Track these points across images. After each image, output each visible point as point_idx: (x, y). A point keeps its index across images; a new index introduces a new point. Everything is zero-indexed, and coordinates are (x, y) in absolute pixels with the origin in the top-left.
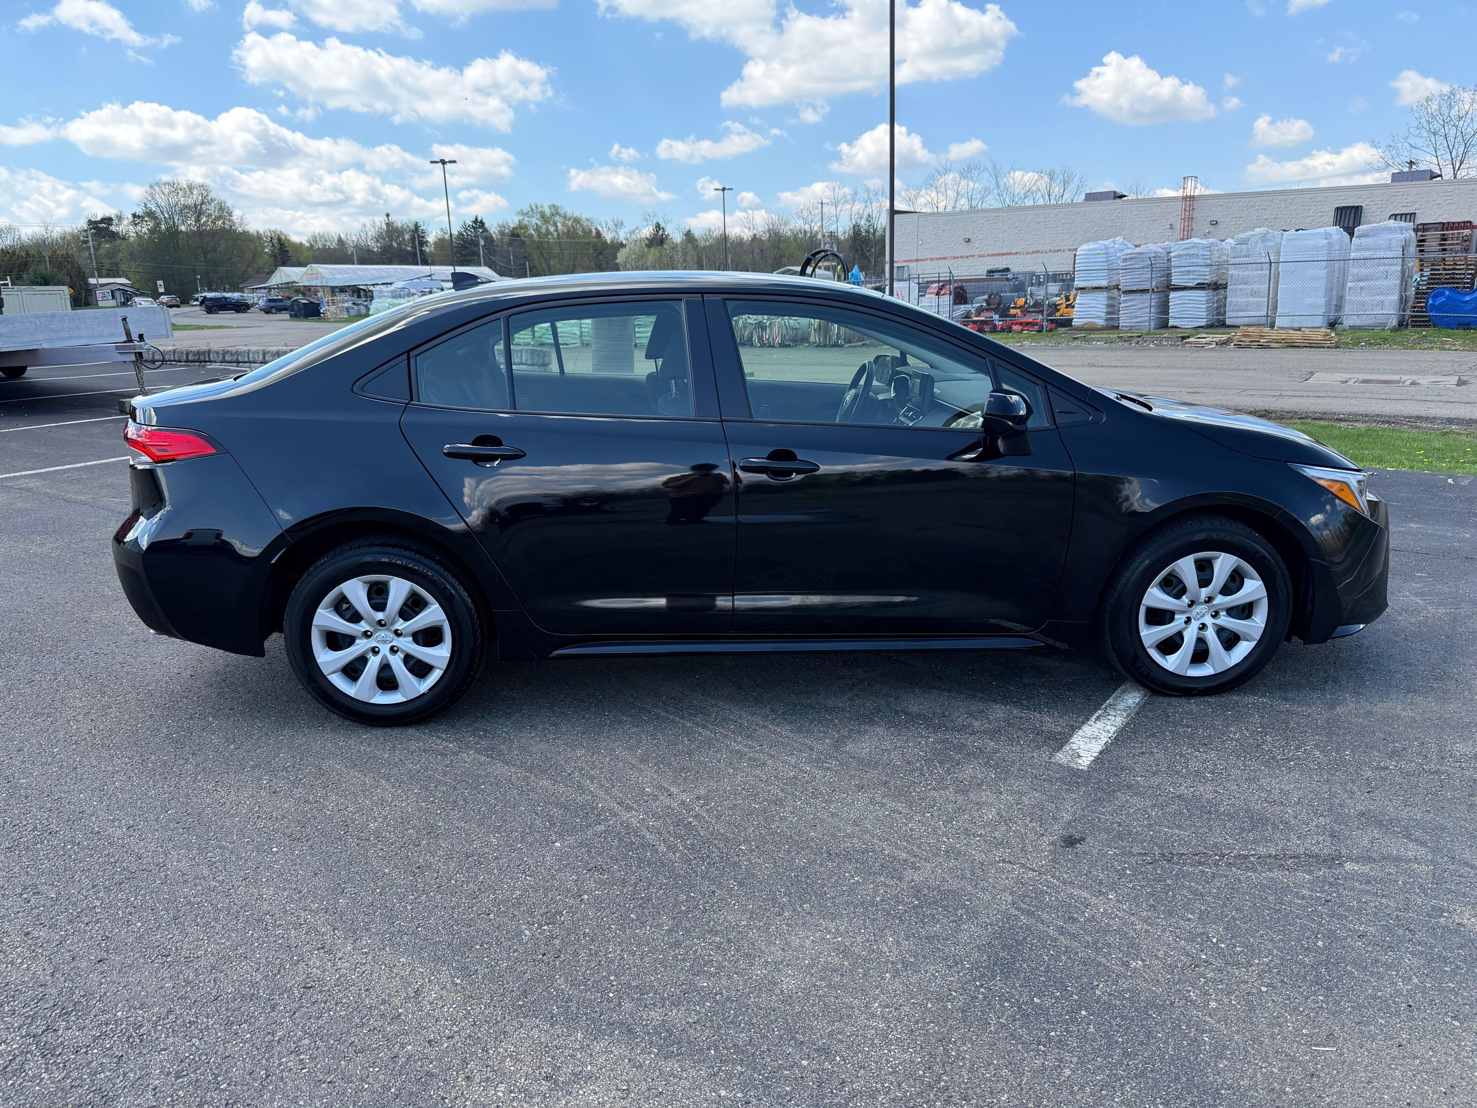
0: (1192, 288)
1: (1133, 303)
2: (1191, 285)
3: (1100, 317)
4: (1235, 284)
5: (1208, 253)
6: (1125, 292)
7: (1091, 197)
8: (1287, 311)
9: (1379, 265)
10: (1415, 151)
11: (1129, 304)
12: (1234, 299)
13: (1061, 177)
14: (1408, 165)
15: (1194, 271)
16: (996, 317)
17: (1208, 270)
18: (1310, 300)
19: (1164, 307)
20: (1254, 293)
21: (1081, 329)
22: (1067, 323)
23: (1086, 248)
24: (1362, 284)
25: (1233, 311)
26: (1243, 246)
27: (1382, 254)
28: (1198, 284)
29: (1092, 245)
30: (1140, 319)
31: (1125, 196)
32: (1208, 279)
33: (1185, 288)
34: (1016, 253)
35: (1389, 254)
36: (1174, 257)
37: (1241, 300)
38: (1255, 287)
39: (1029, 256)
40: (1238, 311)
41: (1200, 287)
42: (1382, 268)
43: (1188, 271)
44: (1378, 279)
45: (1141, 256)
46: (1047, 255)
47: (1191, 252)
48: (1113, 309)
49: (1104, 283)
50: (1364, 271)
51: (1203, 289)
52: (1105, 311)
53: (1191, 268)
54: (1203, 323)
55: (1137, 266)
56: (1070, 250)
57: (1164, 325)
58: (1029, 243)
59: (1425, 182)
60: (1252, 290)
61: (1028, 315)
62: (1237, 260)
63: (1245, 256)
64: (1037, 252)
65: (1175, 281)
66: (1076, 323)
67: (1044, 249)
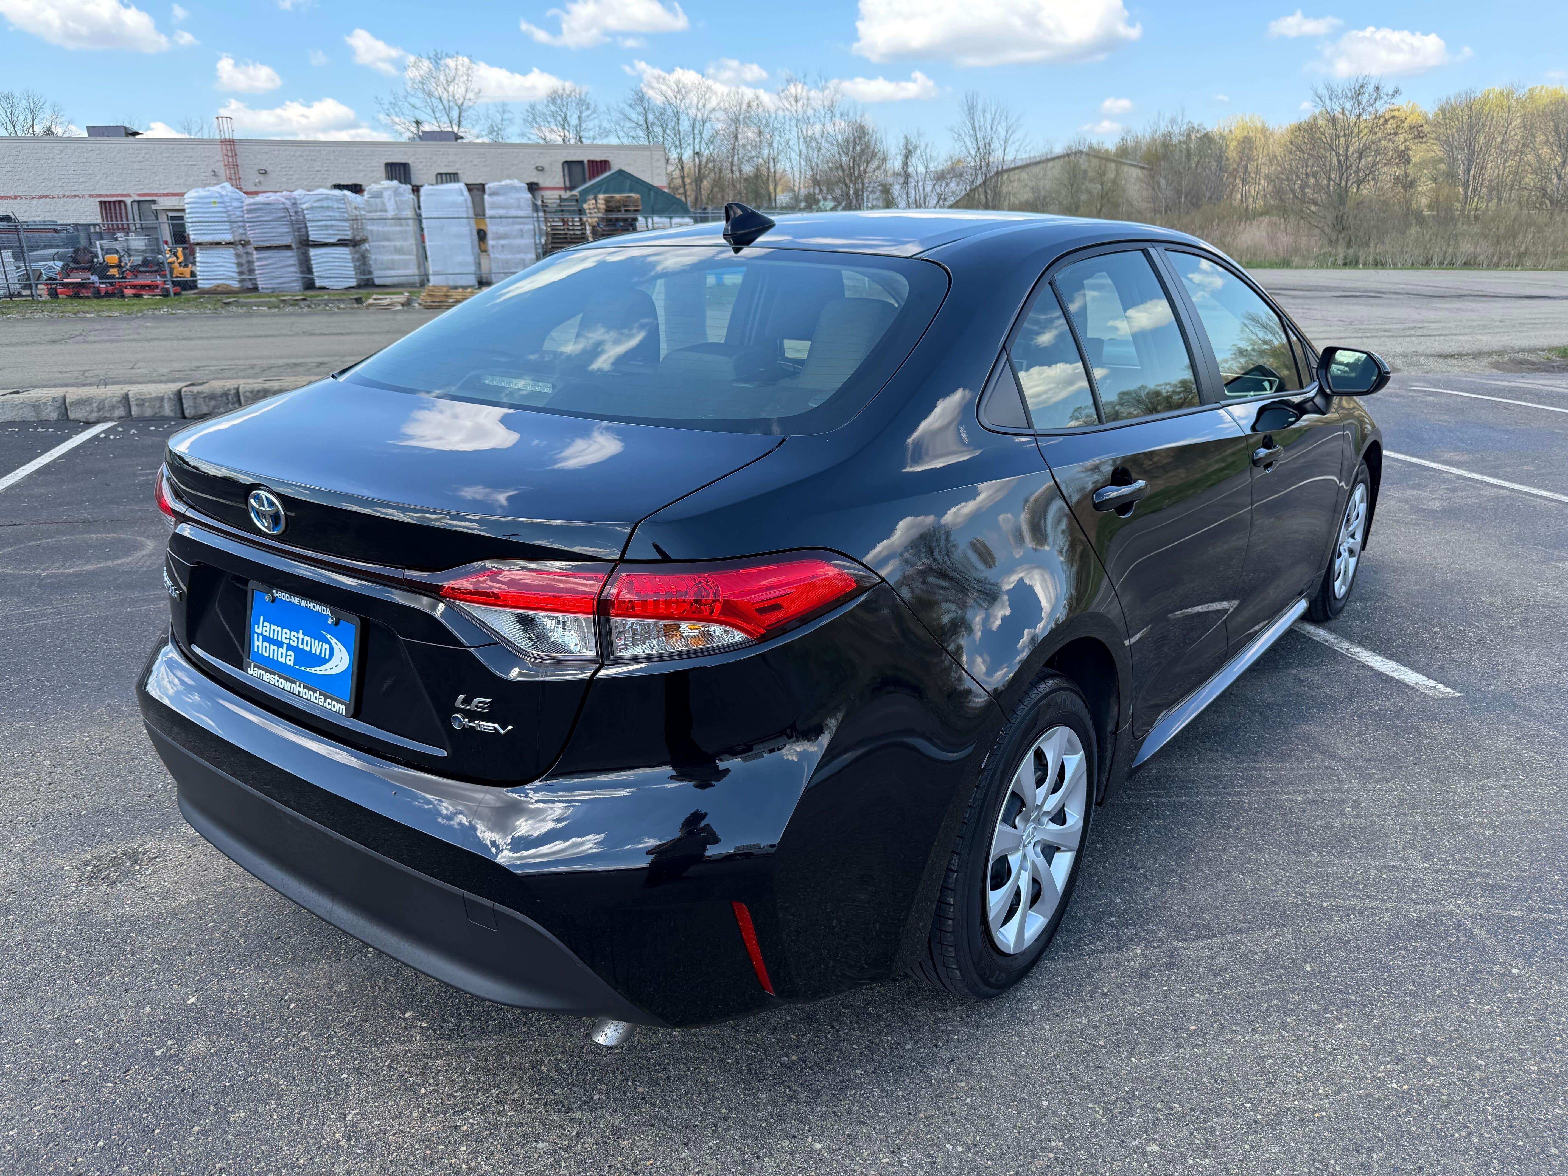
0: (333, 245)
1: (270, 261)
2: (331, 241)
3: (232, 279)
4: (376, 241)
5: (343, 206)
6: (257, 249)
7: (93, 131)
8: (438, 268)
9: (514, 223)
10: (416, 112)
11: (265, 263)
12: (378, 257)
13: (24, 102)
14: (414, 125)
15: (332, 226)
16: (94, 278)
17: (347, 224)
18: (459, 258)
19: (306, 266)
20: (398, 251)
21: (213, 292)
22: (190, 285)
23: (195, 194)
24: (503, 242)
25: (380, 269)
26: (378, 200)
27: (513, 213)
28: (339, 240)
29: (202, 192)
30: (282, 280)
31: (138, 134)
32: (348, 235)
33: (326, 245)
34: (16, 197)
35: (521, 213)
36: (307, 209)
37: (387, 257)
38: (398, 244)
39: (35, 202)
40: (385, 269)
41: (342, 243)
42: (517, 227)
43: (326, 226)
44: (515, 237)
45: (268, 207)
46: (62, 201)
47: (325, 204)
48: (246, 269)
49: (229, 238)
50: (502, 230)
51: (346, 245)
52: (237, 270)
53: (329, 223)
54: (354, 284)
55: (264, 219)
56: (91, 196)
57: (309, 285)
58: (31, 185)
59: (449, 143)
60: (395, 247)
61: (140, 276)
62: (373, 215)
63: (381, 211)
64: (46, 197)
65: (314, 236)
66: (201, 284)
67: (55, 194)
